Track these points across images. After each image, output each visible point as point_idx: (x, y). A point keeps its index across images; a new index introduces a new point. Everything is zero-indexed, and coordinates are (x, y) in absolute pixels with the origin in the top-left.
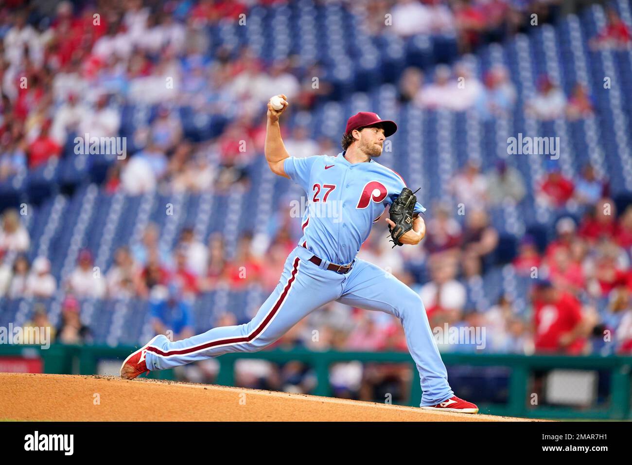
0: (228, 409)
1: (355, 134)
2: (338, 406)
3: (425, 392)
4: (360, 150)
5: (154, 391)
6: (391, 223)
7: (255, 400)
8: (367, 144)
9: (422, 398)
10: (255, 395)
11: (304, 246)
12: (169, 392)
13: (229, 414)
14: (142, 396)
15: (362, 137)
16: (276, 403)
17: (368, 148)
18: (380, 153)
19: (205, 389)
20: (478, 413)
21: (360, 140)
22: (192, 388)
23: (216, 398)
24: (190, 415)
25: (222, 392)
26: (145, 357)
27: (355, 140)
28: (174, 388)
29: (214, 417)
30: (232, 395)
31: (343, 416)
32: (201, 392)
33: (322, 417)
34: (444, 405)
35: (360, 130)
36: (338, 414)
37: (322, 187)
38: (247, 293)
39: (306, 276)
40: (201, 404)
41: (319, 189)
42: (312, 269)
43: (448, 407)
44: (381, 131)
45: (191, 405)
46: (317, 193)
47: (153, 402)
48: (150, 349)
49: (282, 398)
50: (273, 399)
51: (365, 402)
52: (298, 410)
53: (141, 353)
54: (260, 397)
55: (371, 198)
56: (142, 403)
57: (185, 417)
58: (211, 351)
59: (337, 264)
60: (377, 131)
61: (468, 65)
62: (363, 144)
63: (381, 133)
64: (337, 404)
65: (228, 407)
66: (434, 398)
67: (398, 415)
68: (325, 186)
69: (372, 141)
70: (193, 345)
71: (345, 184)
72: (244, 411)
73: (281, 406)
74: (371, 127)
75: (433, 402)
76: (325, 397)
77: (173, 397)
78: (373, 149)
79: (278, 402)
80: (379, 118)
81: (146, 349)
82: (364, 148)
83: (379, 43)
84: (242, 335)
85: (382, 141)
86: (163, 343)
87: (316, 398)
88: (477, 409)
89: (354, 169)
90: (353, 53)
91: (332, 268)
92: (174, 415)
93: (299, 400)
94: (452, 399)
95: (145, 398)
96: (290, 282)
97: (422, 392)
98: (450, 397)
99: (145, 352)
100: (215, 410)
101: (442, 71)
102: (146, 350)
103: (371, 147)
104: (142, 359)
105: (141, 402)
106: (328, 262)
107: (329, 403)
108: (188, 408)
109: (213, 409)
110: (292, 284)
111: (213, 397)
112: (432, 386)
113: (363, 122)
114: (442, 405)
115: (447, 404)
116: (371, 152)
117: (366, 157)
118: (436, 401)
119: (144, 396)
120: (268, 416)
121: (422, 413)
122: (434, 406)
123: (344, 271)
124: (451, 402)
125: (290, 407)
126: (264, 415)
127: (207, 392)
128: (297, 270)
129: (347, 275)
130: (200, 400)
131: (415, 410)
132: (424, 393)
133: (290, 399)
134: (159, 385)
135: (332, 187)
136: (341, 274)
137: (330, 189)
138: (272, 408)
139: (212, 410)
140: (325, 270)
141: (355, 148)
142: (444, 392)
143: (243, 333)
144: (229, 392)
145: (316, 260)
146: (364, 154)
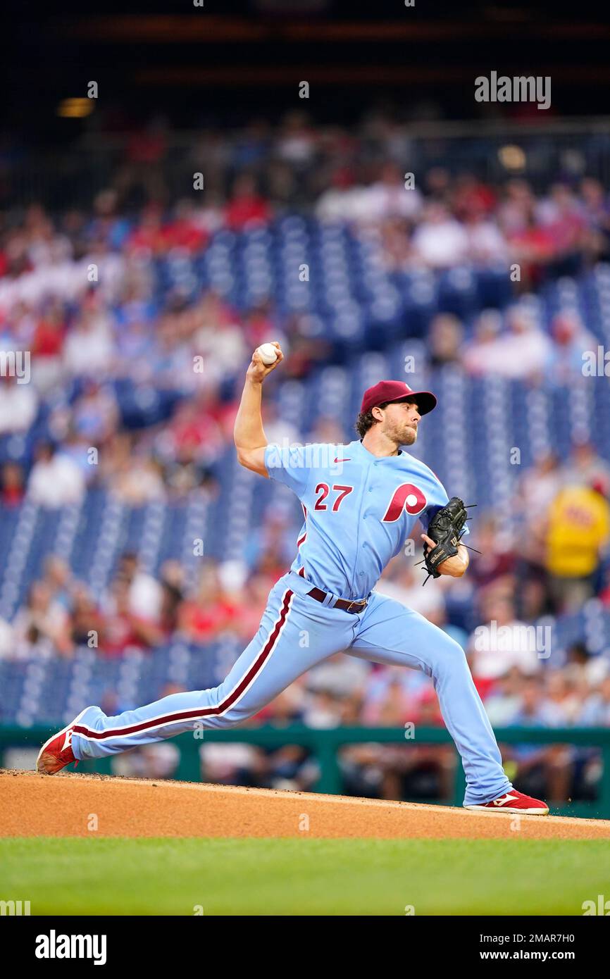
0: (188, 815)
1: (375, 413)
2: (346, 808)
3: (470, 783)
4: (385, 436)
5: (81, 791)
6: (429, 541)
7: (226, 802)
8: (396, 426)
9: (466, 794)
10: (227, 793)
11: (301, 574)
12: (102, 792)
13: (189, 821)
14: (64, 798)
15: (387, 417)
16: (255, 805)
17: (396, 432)
18: (414, 439)
19: (154, 785)
20: (549, 814)
21: (384, 421)
22: (135, 785)
23: (171, 799)
24: (133, 824)
25: (179, 791)
26: (70, 742)
27: (378, 421)
28: (110, 785)
29: (167, 826)
30: (192, 794)
31: (353, 822)
32: (149, 790)
33: (322, 823)
34: (498, 802)
35: (383, 407)
36: (345, 819)
37: (331, 489)
38: (217, 647)
39: (302, 616)
40: (149, 808)
41: (326, 491)
42: (311, 607)
43: (506, 805)
44: (415, 407)
45: (133, 809)
46: (322, 498)
47: (79, 807)
48: (77, 729)
49: (265, 797)
50: (252, 798)
51: (385, 801)
52: (289, 814)
53: (65, 734)
54: (233, 797)
55: (405, 508)
56: (65, 809)
57: (125, 826)
58: (166, 729)
59: (347, 600)
60: (408, 408)
61: (526, 312)
62: (388, 427)
63: (413, 411)
64: (345, 805)
65: (187, 812)
66: (485, 792)
67: (432, 819)
68: (336, 488)
69: (402, 422)
70: (139, 720)
71: (367, 486)
72: (211, 817)
73: (263, 808)
74: (399, 402)
75: (484, 798)
76: (327, 795)
77: (108, 799)
78: (404, 434)
79: (259, 803)
80: (410, 389)
81: (72, 728)
82: (391, 433)
83: (399, 281)
84: (209, 704)
85: (416, 422)
86: (96, 719)
87: (315, 796)
88: (548, 809)
89: (380, 466)
90: (361, 295)
91: (340, 605)
92: (110, 825)
93: (289, 800)
94: (511, 794)
95: (68, 800)
96: (278, 626)
97: (467, 783)
98: (507, 792)
99: (71, 734)
100: (169, 816)
101: (489, 321)
102: (71, 731)
103: (400, 432)
104: (66, 745)
105: (62, 807)
106: (336, 597)
107: (333, 804)
108: (130, 814)
109: (166, 815)
110: (282, 629)
111: (165, 797)
112: (482, 776)
113: (386, 396)
114: (495, 803)
115: (504, 801)
116: (401, 438)
117: (394, 446)
118: (487, 796)
119: (66, 798)
120: (246, 824)
121: (468, 816)
122: (483, 805)
123: (357, 609)
124: (509, 798)
125: (276, 810)
126: (239, 822)
127: (156, 791)
128: (288, 608)
129: (361, 615)
130: (146, 802)
131: (457, 811)
132: (469, 785)
133: (276, 798)
134: (88, 781)
135: (348, 490)
136: (352, 614)
137: (343, 492)
138: (251, 812)
139: (165, 817)
140: (330, 608)
141: (377, 431)
142: (499, 783)
143: (211, 702)
144: (188, 790)
145: (318, 595)
146: (391, 441)
